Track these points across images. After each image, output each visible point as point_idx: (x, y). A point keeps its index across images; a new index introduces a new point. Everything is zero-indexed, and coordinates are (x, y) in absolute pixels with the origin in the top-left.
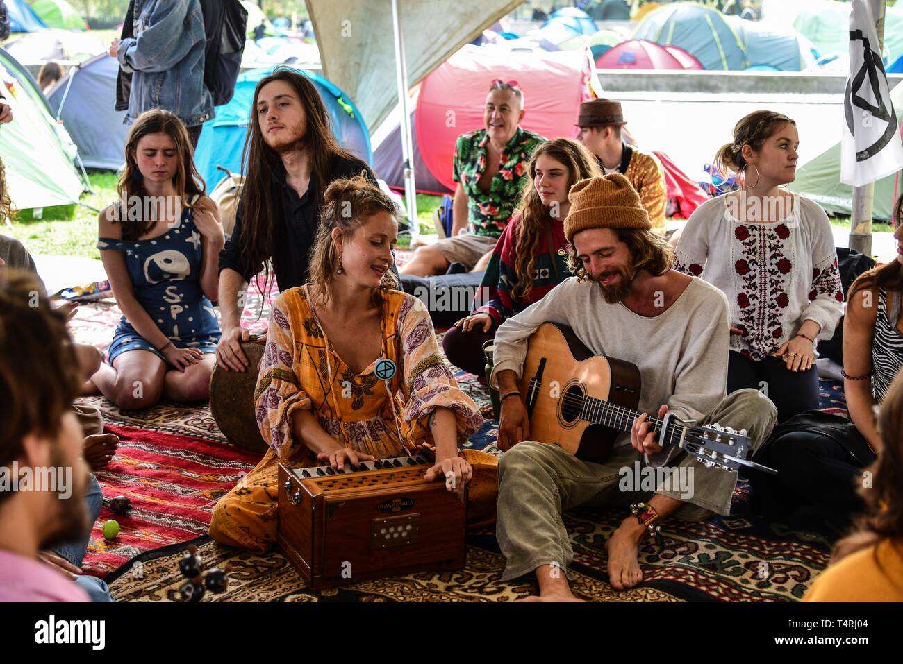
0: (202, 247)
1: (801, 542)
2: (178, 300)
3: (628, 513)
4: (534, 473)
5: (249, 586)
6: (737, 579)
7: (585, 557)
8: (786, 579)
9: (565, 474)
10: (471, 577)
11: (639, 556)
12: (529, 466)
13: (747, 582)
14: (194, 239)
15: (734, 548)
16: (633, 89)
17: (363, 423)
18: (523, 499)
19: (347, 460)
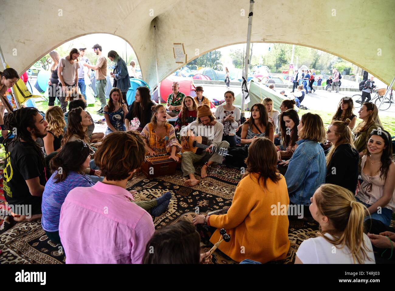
0: (124, 114)
1: (235, 169)
2: (119, 124)
3: (204, 164)
4: (188, 157)
5: (136, 178)
6: (224, 176)
7: (197, 172)
8: (233, 175)
9: (193, 157)
10: (177, 176)
11: (207, 171)
12: (187, 156)
13: (226, 176)
14: (122, 112)
15: (223, 170)
16: (198, 83)
17: (161, 148)
18: (186, 162)
19: (154, 154)
